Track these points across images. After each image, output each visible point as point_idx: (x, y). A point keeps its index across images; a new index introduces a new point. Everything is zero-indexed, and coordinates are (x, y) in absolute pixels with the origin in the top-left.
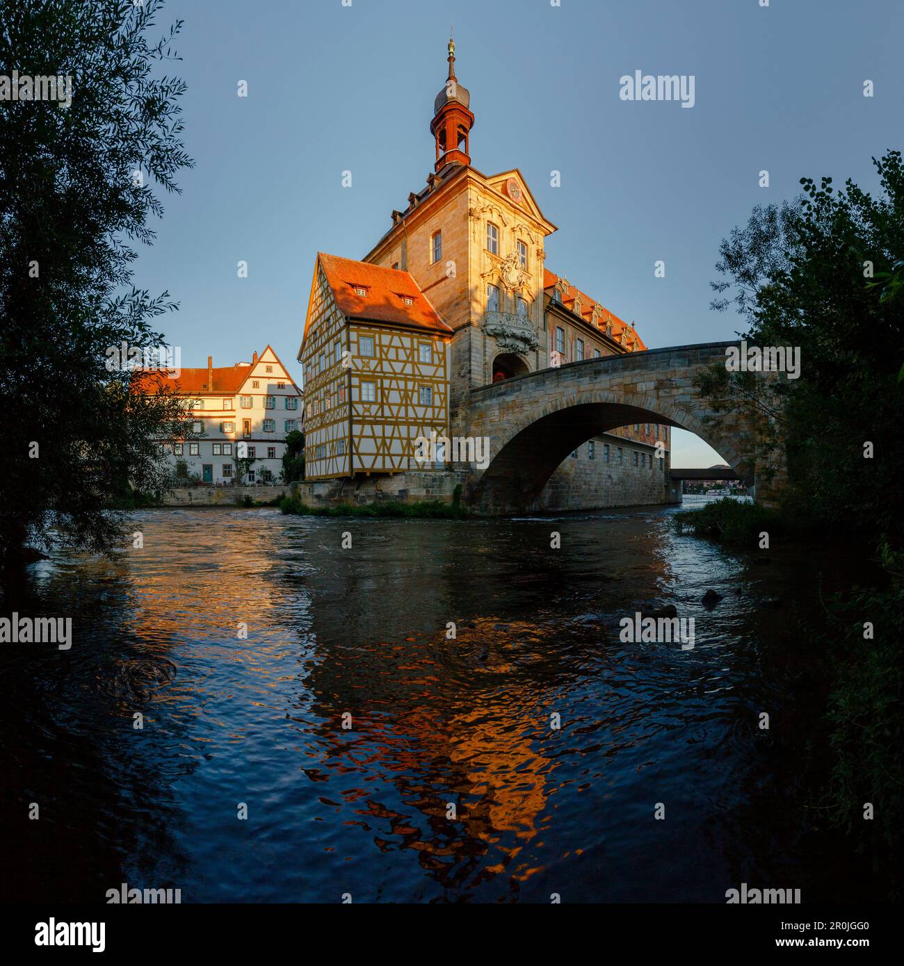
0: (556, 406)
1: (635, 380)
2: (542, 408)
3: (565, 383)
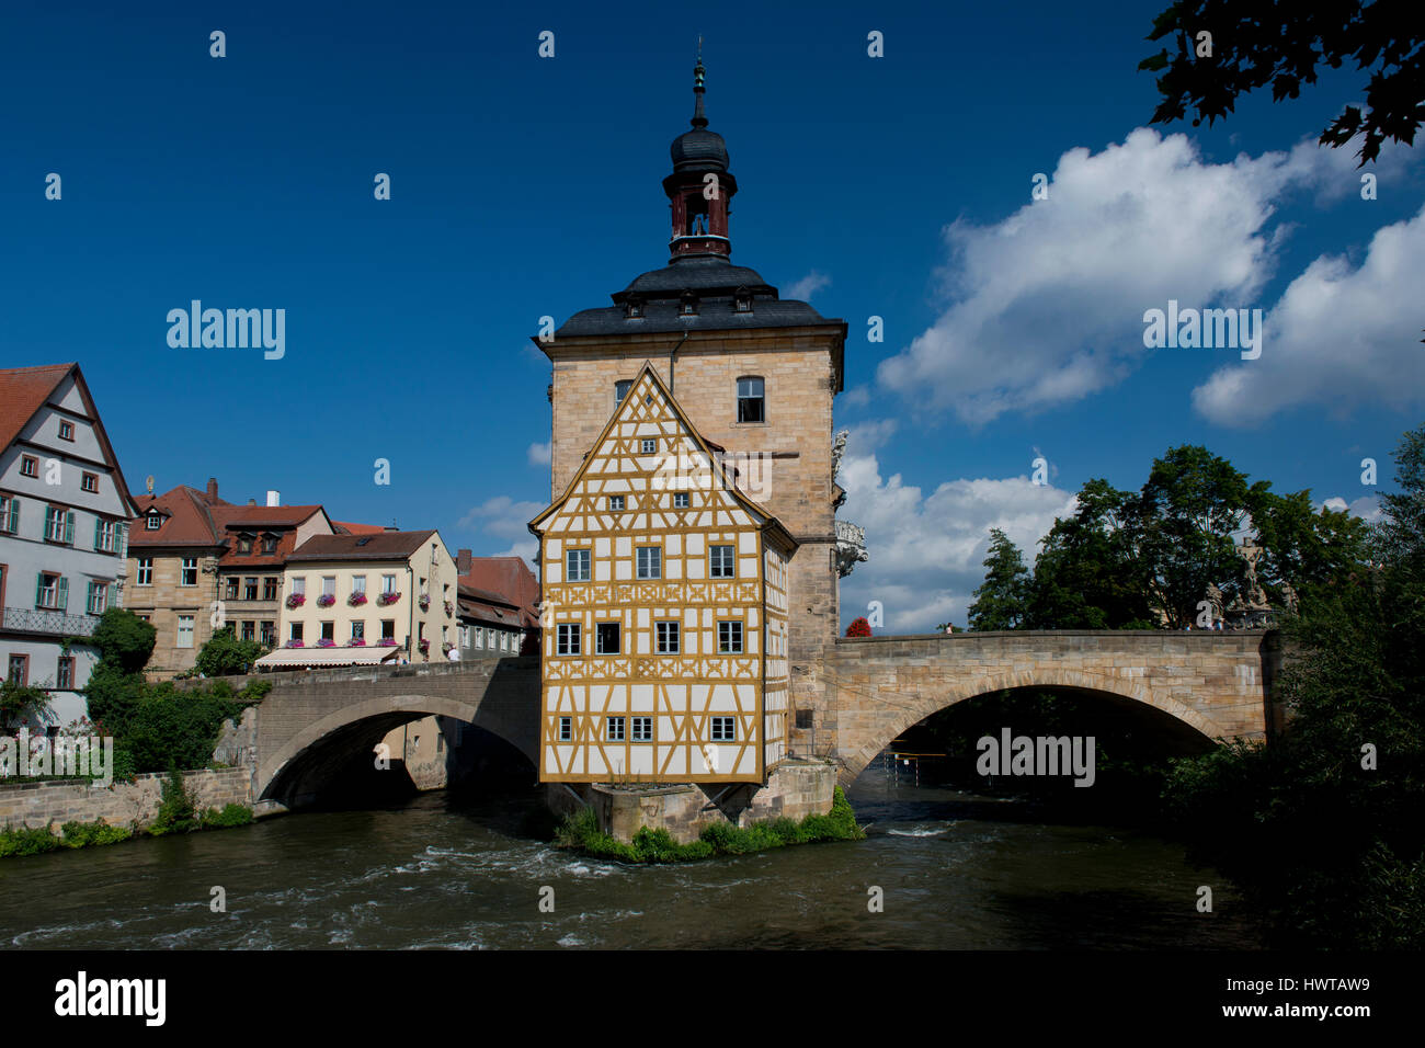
0: (1002, 683)
1: (1118, 664)
2: (976, 683)
3: (1016, 656)
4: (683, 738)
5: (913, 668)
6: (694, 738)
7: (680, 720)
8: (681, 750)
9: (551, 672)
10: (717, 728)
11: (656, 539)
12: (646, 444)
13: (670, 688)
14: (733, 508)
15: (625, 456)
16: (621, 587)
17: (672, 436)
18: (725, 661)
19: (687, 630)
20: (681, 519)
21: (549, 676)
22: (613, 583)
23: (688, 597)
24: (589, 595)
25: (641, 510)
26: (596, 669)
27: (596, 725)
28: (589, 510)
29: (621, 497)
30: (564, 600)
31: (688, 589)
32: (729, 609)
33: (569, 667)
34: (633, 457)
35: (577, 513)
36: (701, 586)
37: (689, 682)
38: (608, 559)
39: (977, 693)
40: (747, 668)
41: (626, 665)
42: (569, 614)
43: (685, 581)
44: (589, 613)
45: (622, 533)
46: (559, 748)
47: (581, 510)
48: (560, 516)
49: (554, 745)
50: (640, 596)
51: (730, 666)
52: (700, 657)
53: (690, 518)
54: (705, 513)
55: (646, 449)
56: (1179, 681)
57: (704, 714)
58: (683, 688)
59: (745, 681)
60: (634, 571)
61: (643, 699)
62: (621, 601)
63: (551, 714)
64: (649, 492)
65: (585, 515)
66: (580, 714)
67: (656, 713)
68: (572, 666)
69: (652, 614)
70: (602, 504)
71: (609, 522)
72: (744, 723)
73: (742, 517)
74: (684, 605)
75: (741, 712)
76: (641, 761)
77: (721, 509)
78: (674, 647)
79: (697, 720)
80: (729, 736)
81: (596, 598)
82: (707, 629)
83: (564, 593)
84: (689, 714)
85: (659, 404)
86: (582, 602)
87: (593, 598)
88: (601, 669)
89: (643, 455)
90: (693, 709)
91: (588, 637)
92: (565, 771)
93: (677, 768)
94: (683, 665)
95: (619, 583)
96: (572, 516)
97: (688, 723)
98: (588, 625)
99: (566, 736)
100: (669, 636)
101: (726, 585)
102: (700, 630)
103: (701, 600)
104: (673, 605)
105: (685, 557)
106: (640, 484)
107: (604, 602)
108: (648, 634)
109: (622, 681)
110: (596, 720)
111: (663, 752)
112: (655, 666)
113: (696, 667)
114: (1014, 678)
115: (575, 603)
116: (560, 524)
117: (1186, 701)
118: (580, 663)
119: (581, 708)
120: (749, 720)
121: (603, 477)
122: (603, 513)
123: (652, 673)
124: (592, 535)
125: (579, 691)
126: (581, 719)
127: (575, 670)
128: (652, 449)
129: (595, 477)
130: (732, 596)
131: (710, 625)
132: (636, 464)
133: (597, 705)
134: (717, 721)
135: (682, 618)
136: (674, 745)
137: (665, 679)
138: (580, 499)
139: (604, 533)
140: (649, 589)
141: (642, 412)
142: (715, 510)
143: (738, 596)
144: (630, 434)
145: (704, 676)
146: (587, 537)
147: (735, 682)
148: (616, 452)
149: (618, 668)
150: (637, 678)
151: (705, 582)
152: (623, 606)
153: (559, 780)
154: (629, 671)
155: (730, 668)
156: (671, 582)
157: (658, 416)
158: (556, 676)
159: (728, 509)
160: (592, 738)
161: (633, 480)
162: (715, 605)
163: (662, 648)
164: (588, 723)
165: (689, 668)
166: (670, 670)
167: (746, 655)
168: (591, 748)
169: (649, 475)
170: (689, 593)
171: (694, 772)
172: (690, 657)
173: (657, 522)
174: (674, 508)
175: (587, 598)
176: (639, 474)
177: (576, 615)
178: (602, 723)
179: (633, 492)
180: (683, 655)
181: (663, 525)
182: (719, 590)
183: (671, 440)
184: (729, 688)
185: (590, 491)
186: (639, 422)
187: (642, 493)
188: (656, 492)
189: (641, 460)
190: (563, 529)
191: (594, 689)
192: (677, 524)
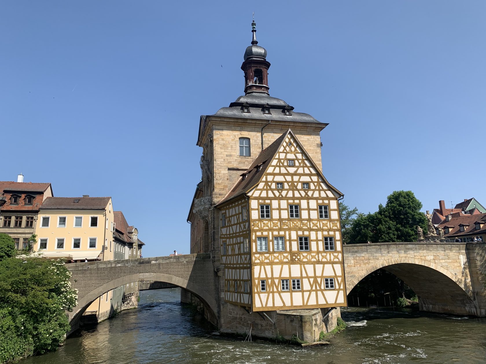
0: (389, 263)
4: (314, 288)
5: (359, 257)
6: (318, 288)
7: (312, 280)
8: (313, 294)
9: (256, 259)
10: (327, 283)
11: (297, 201)
12: (290, 162)
13: (306, 266)
14: (326, 190)
15: (282, 166)
16: (284, 221)
17: (300, 159)
18: (328, 254)
19: (312, 241)
20: (306, 194)
21: (254, 261)
22: (280, 220)
23: (311, 226)
25: (290, 189)
26: (275, 258)
27: (277, 284)
28: (268, 188)
29: (281, 183)
30: (260, 226)
31: (311, 223)
32: (328, 232)
33: (263, 257)
34: (285, 167)
36: (316, 222)
37: (314, 263)
38: (277, 209)
39: (381, 267)
40: (337, 257)
41: (288, 256)
42: (262, 233)
43: (309, 220)
44: (270, 233)
45: (282, 198)
46: (261, 295)
47: (265, 188)
48: (256, 190)
49: (259, 293)
50: (292, 226)
51: (329, 256)
52: (318, 252)
53: (310, 193)
54: (316, 192)
55: (290, 164)
56: (444, 261)
57: (322, 277)
58: (312, 266)
59: (336, 263)
60: (288, 215)
61: (296, 271)
62: (284, 227)
63: (256, 279)
64: (293, 182)
65: (267, 190)
66: (270, 278)
67: (302, 277)
68: (265, 257)
69: (297, 233)
70: (273, 186)
71: (277, 194)
72: (338, 280)
73: (330, 194)
74: (310, 230)
75: (336, 276)
76: (297, 299)
77: (322, 190)
78: (307, 248)
79: (319, 280)
80: (332, 286)
81: (273, 226)
82: (320, 240)
83: (260, 224)
84: (315, 277)
85: (294, 146)
86: (268, 228)
87: (272, 226)
88: (277, 258)
89: (290, 166)
90: (317, 275)
91: (271, 243)
92: (264, 306)
93: (312, 302)
94: (311, 256)
96: (262, 190)
97: (316, 281)
98: (271, 238)
99: (263, 289)
100: (304, 243)
101: (326, 222)
102: (317, 240)
103: (317, 228)
104: (306, 230)
105: (309, 209)
106: (289, 178)
107: (277, 228)
108: (296, 242)
109: (286, 263)
110: (276, 281)
111: (306, 294)
112: (300, 256)
115: (265, 228)
116: (257, 194)
118: (268, 255)
119: (269, 276)
120: (340, 279)
121: (274, 174)
122: (274, 190)
123: (299, 259)
124: (271, 199)
125: (268, 268)
126: (270, 281)
127: (267, 258)
128: (292, 164)
129: (270, 174)
130: (329, 226)
131: (321, 239)
132: (287, 170)
133: (276, 275)
134: (327, 280)
135: (310, 235)
136: (310, 291)
137: (304, 262)
138: (264, 183)
139: (275, 198)
140: (295, 222)
141: (288, 149)
142: (319, 190)
143: (331, 226)
144: (283, 157)
145: (320, 260)
146: (268, 200)
147: (333, 263)
148: (278, 164)
149: (285, 257)
150: (292, 262)
151: (317, 220)
152: (285, 230)
153: (261, 310)
154: (289, 259)
155: (330, 257)
156: (304, 220)
157: (294, 151)
158: (257, 261)
159: (325, 191)
160: (275, 290)
161: (286, 177)
162: (322, 230)
163: (301, 248)
164: (273, 282)
165: (313, 257)
166: (307, 258)
167: (336, 251)
168: (275, 294)
169: (292, 175)
170: (312, 225)
171: (319, 303)
172: (314, 252)
173: (297, 195)
174: (303, 189)
175: (270, 226)
176: (288, 174)
177: (265, 233)
178: (279, 282)
179: (286, 181)
180: (311, 251)
181: (299, 196)
182: (323, 224)
183: (300, 161)
184: (330, 265)
185: (268, 180)
186: (287, 153)
187: (290, 182)
188: (296, 182)
189: (288, 168)
190: (258, 196)
191: (274, 267)
192: (305, 196)
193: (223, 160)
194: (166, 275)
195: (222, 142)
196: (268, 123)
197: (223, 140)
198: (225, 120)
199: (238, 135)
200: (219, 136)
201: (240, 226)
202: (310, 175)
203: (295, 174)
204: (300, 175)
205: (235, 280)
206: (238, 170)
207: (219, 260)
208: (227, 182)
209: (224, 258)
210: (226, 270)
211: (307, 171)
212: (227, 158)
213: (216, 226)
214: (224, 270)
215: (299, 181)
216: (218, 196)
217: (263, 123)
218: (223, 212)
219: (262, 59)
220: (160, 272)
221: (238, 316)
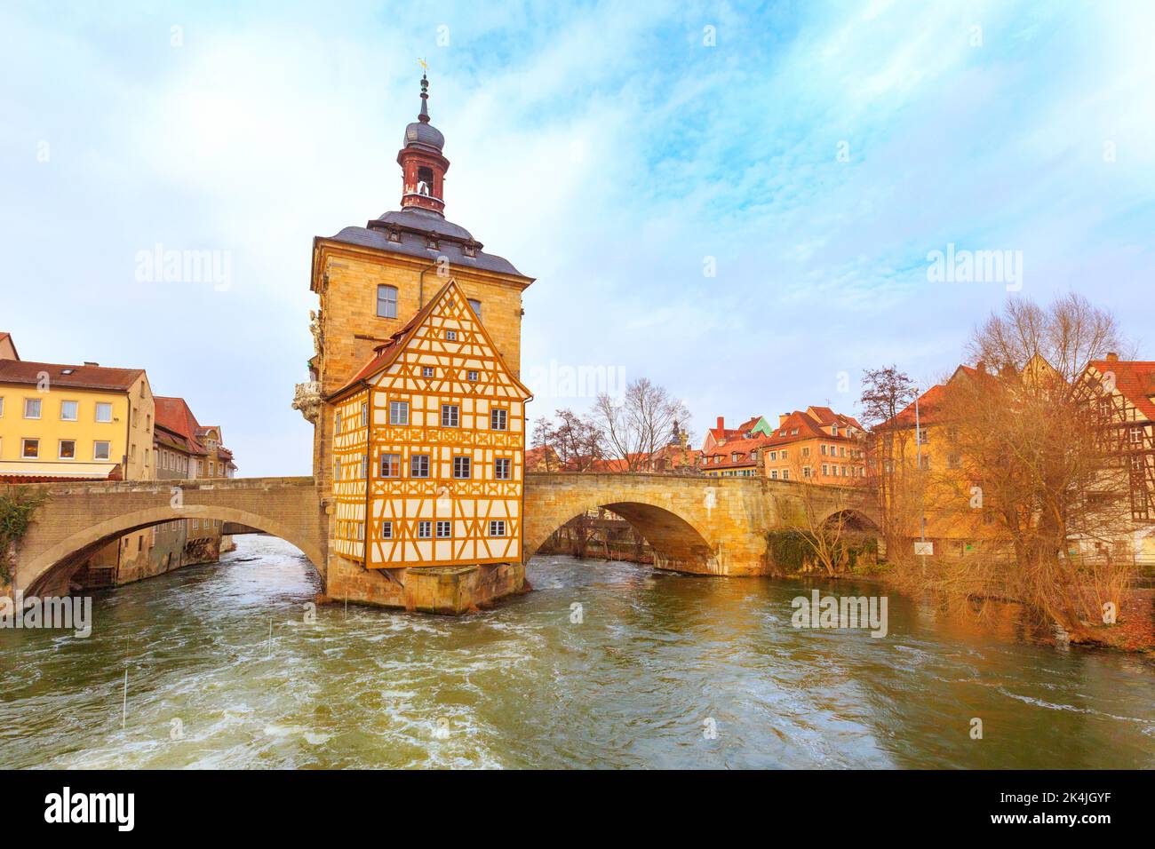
0: (607, 501)
1: (660, 491)
2: (595, 501)
3: (615, 486)
4: (472, 535)
5: (564, 492)
6: (479, 535)
7: (469, 523)
8: (470, 543)
9: (378, 489)
10: (494, 528)
11: (456, 400)
12: (449, 334)
13: (463, 501)
14: (507, 385)
15: (434, 340)
16: (431, 431)
17: (468, 331)
18: (500, 485)
19: (476, 463)
20: (473, 389)
21: (375, 492)
22: (425, 427)
23: (477, 441)
24: (407, 435)
25: (445, 379)
26: (412, 488)
27: (411, 528)
28: (408, 374)
29: (432, 368)
30: (388, 437)
31: (477, 436)
32: (504, 451)
33: (391, 485)
34: (441, 341)
35: (398, 375)
36: (486, 434)
37: (476, 498)
38: (421, 410)
40: (513, 489)
41: (433, 486)
42: (391, 448)
43: (475, 430)
44: (406, 448)
45: (431, 393)
46: (382, 544)
47: (402, 373)
48: (386, 375)
49: (378, 542)
50: (444, 438)
51: (502, 488)
52: (484, 481)
53: (479, 389)
54: (489, 386)
55: (449, 337)
56: (685, 501)
57: (485, 519)
58: (472, 501)
59: (512, 498)
60: (439, 421)
61: (444, 507)
62: (431, 440)
63: (376, 519)
64: (451, 367)
65: (405, 377)
66: (399, 519)
67: (454, 519)
68: (394, 485)
69: (452, 451)
70: (417, 371)
71: (422, 385)
72: (511, 524)
73: (512, 391)
74: (474, 446)
75: (509, 518)
76: (443, 550)
77: (500, 385)
78: (466, 474)
79: (481, 523)
80: (501, 533)
81: (412, 437)
82: (489, 463)
83: (388, 433)
84: (476, 519)
85: (459, 308)
86: (401, 440)
87: (409, 438)
88: (415, 488)
89: (449, 341)
90: (479, 516)
91: (406, 465)
92: (386, 560)
93: (468, 554)
94: (472, 486)
95: (429, 428)
96: (396, 377)
97: (475, 525)
98: (406, 457)
99: (387, 535)
100: (462, 467)
101: (502, 435)
102: (484, 463)
103: (485, 444)
104: (466, 446)
105: (475, 414)
106: (445, 361)
107: (418, 440)
108: (449, 464)
109: (429, 496)
110: (411, 524)
111: (458, 544)
112: (454, 487)
113: (481, 488)
114: (614, 497)
115: (396, 440)
116: (386, 382)
117: (688, 511)
118: (399, 483)
119: (399, 514)
120: (514, 523)
121: (419, 352)
122: (418, 378)
123: (451, 491)
124: (411, 393)
125: (398, 503)
126: (399, 523)
127: (396, 488)
128: (453, 338)
129: (413, 351)
130: (505, 442)
131: (491, 461)
132: (443, 347)
133: (411, 513)
134: (494, 523)
135: (472, 455)
136: (465, 540)
137: (460, 496)
138: (401, 366)
139: (418, 392)
140: (450, 434)
141: (447, 311)
142: (496, 385)
143: (509, 443)
144: (438, 325)
145: (486, 493)
146: (406, 393)
147: (505, 498)
148: (428, 336)
149: (427, 487)
150: (440, 494)
151: (488, 432)
152: (432, 445)
153: (381, 567)
154: (435, 490)
155: (503, 489)
156: (465, 430)
157: (459, 317)
158: (380, 492)
159: (504, 386)
160: (407, 536)
161: (441, 358)
162: (494, 448)
163: (457, 474)
164: (405, 525)
165: (476, 488)
166: (464, 490)
167: (512, 481)
168: (407, 543)
169: (452, 356)
170: (478, 439)
171: (479, 557)
172: (477, 481)
173: (457, 388)
174: (468, 379)
175: (405, 437)
176: (445, 354)
177: (397, 448)
178: (415, 525)
179: (440, 366)
180: (472, 480)
181: (461, 391)
182: (496, 438)
183: (467, 334)
184: (502, 502)
185: (409, 361)
186: (445, 318)
187: (447, 367)
188: (456, 368)
189: (445, 344)
190: (387, 386)
191: (408, 501)
192: (471, 392)
193: (345, 320)
194: (228, 510)
195: (345, 288)
196: (432, 264)
197: (347, 284)
198: (353, 249)
199: (375, 279)
200: (339, 276)
201: (358, 434)
202: (483, 358)
203: (458, 355)
204: (465, 357)
205: (349, 522)
206: (372, 339)
207: (330, 489)
208: (351, 360)
209: (337, 486)
210: (339, 504)
211: (477, 352)
212: (354, 317)
213: (326, 433)
214: (335, 505)
215: (462, 368)
216: (333, 382)
217: (423, 263)
218: (339, 409)
219: (435, 152)
220: (218, 504)
221: (352, 576)
